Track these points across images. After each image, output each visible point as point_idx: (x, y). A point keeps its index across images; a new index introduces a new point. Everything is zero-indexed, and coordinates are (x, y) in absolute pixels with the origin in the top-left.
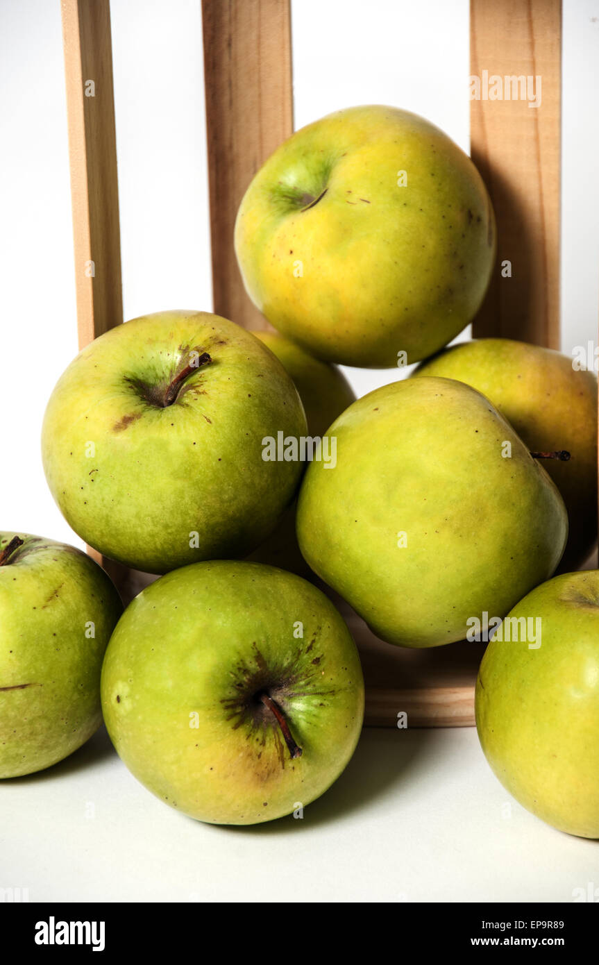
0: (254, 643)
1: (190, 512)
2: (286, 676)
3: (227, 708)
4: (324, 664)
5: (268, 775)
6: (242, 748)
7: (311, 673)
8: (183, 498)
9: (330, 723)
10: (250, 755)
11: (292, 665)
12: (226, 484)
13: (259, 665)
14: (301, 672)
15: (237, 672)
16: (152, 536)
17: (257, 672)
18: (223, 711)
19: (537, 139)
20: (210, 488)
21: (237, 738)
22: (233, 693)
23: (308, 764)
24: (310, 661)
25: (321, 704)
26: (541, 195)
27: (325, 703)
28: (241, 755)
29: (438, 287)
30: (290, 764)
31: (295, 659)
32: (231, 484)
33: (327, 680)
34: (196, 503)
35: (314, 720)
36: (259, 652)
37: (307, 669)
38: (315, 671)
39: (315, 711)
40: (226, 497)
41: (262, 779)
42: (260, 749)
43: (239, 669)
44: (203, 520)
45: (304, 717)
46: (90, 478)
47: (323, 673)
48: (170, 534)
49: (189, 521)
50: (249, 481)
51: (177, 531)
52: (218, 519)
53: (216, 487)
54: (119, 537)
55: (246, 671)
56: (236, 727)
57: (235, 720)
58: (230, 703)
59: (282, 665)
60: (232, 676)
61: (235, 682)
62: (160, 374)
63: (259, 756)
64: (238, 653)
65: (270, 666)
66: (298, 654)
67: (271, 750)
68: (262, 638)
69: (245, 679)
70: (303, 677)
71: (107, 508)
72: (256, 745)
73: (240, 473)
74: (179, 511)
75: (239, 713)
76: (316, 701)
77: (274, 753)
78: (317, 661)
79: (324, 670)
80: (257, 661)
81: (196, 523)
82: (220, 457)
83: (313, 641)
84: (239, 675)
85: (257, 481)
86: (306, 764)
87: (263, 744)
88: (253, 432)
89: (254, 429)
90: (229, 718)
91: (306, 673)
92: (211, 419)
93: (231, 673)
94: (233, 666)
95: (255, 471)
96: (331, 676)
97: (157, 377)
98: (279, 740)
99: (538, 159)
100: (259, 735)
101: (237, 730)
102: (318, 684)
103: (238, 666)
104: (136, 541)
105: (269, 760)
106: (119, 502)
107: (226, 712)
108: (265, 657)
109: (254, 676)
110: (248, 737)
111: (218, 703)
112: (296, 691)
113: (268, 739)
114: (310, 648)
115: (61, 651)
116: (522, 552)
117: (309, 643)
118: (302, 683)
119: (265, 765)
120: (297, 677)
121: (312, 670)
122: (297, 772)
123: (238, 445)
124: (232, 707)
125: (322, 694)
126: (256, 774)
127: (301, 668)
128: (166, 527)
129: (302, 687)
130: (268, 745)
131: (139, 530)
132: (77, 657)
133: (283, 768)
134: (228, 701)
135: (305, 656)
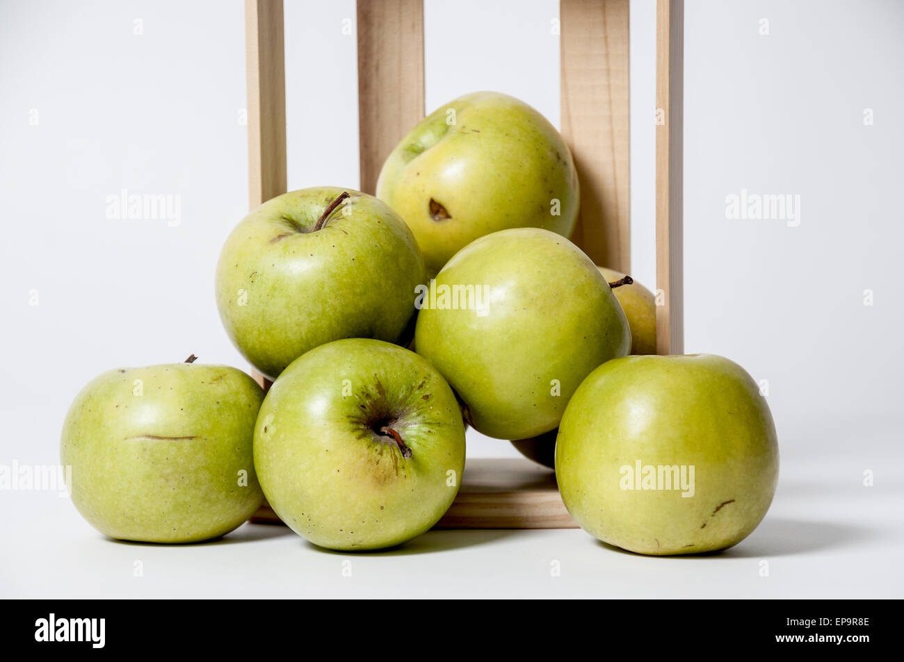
0: (376, 375)
1: (329, 300)
2: (401, 408)
3: (352, 422)
4: (432, 401)
5: (385, 479)
6: (364, 454)
7: (421, 406)
8: (323, 288)
9: (436, 446)
10: (370, 461)
11: (406, 398)
12: (358, 279)
13: (380, 392)
14: (413, 405)
15: (361, 395)
16: (298, 325)
17: (378, 399)
18: (349, 424)
19: (612, 132)
20: (345, 280)
21: (360, 446)
22: (358, 413)
23: (417, 476)
24: (421, 397)
25: (429, 432)
26: (615, 179)
27: (432, 431)
28: (363, 459)
29: (532, 202)
30: (402, 473)
31: (408, 393)
32: (362, 280)
33: (434, 414)
34: (334, 293)
35: (423, 442)
36: (379, 382)
37: (418, 403)
38: (424, 405)
39: (425, 436)
40: (358, 290)
41: (379, 482)
42: (378, 457)
43: (363, 393)
44: (339, 309)
45: (415, 440)
46: (251, 280)
47: (431, 408)
48: (312, 322)
49: (328, 309)
50: (377, 281)
51: (318, 319)
52: (350, 309)
53: (350, 281)
54: (273, 332)
55: (368, 396)
56: (359, 438)
57: (359, 433)
58: (354, 420)
59: (398, 396)
60: (357, 397)
61: (359, 403)
62: (310, 219)
63: (378, 463)
64: (362, 380)
65: (389, 396)
66: (411, 389)
67: (387, 460)
68: (382, 372)
69: (367, 402)
70: (415, 409)
71: (263, 303)
72: (375, 454)
73: (369, 272)
74: (320, 300)
75: (362, 429)
76: (426, 429)
77: (390, 462)
78: (426, 397)
79: (432, 405)
80: (377, 388)
81: (333, 311)
82: (354, 257)
83: (424, 382)
84: (363, 397)
85: (383, 283)
86: (415, 475)
87: (381, 454)
88: (381, 246)
89: (382, 244)
90: (354, 431)
91: (417, 406)
92: (348, 232)
93: (357, 395)
94: (358, 389)
95: (382, 275)
96: (438, 412)
97: (307, 220)
98: (394, 454)
99: (613, 150)
100: (378, 447)
101: (359, 441)
102: (427, 416)
103: (362, 390)
104: (286, 333)
105: (385, 467)
106: (273, 296)
107: (352, 426)
108: (384, 387)
109: (375, 402)
110: (369, 447)
111: (345, 417)
112: (409, 422)
113: (385, 451)
114: (421, 386)
115: (223, 416)
116: (593, 334)
117: (420, 383)
118: (414, 414)
119: (382, 471)
120: (409, 409)
121: (422, 404)
122: (408, 481)
123: (368, 252)
124: (357, 423)
125: (429, 423)
126: (375, 477)
127: (413, 402)
128: (310, 314)
129: (413, 417)
130: (385, 455)
131: (288, 320)
132: (236, 424)
133: (397, 475)
134: (353, 417)
135: (417, 392)
